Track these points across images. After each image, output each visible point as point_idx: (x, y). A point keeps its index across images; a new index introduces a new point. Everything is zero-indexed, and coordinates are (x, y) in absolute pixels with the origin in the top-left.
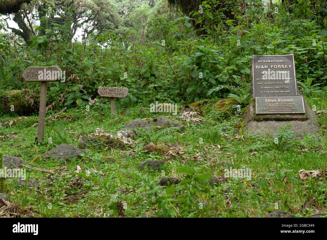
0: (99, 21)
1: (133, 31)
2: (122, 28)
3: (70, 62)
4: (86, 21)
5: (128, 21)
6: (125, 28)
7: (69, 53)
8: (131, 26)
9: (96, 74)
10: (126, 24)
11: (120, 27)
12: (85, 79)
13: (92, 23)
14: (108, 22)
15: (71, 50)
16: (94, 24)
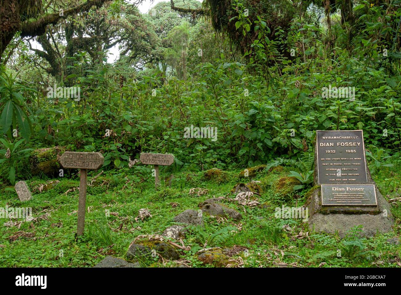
0: (133, 41)
1: (172, 52)
2: (159, 49)
3: (107, 115)
4: (119, 41)
5: (166, 41)
6: (163, 49)
7: (105, 104)
8: (170, 46)
9: (135, 130)
10: (164, 44)
11: (157, 47)
12: (123, 135)
13: (125, 43)
14: (144, 43)
15: (107, 101)
16: (127, 44)
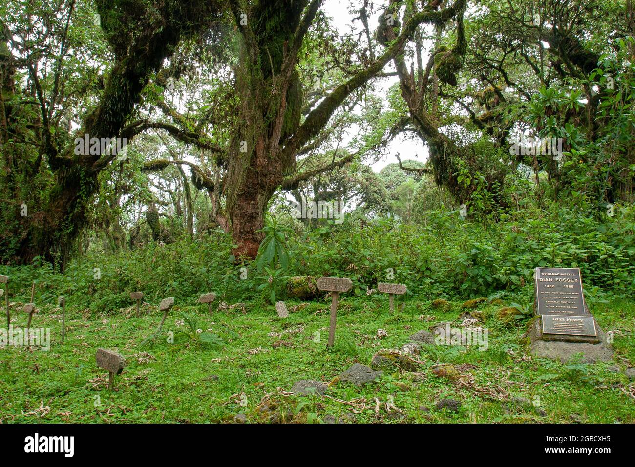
0: (367, 194)
1: (399, 204)
2: (388, 201)
3: (349, 251)
4: (356, 195)
5: (394, 194)
6: (392, 201)
7: (348, 243)
8: (398, 199)
9: (372, 265)
10: (393, 197)
11: (387, 200)
12: (363, 268)
13: (361, 196)
14: (376, 196)
15: (349, 240)
16: (363, 197)
